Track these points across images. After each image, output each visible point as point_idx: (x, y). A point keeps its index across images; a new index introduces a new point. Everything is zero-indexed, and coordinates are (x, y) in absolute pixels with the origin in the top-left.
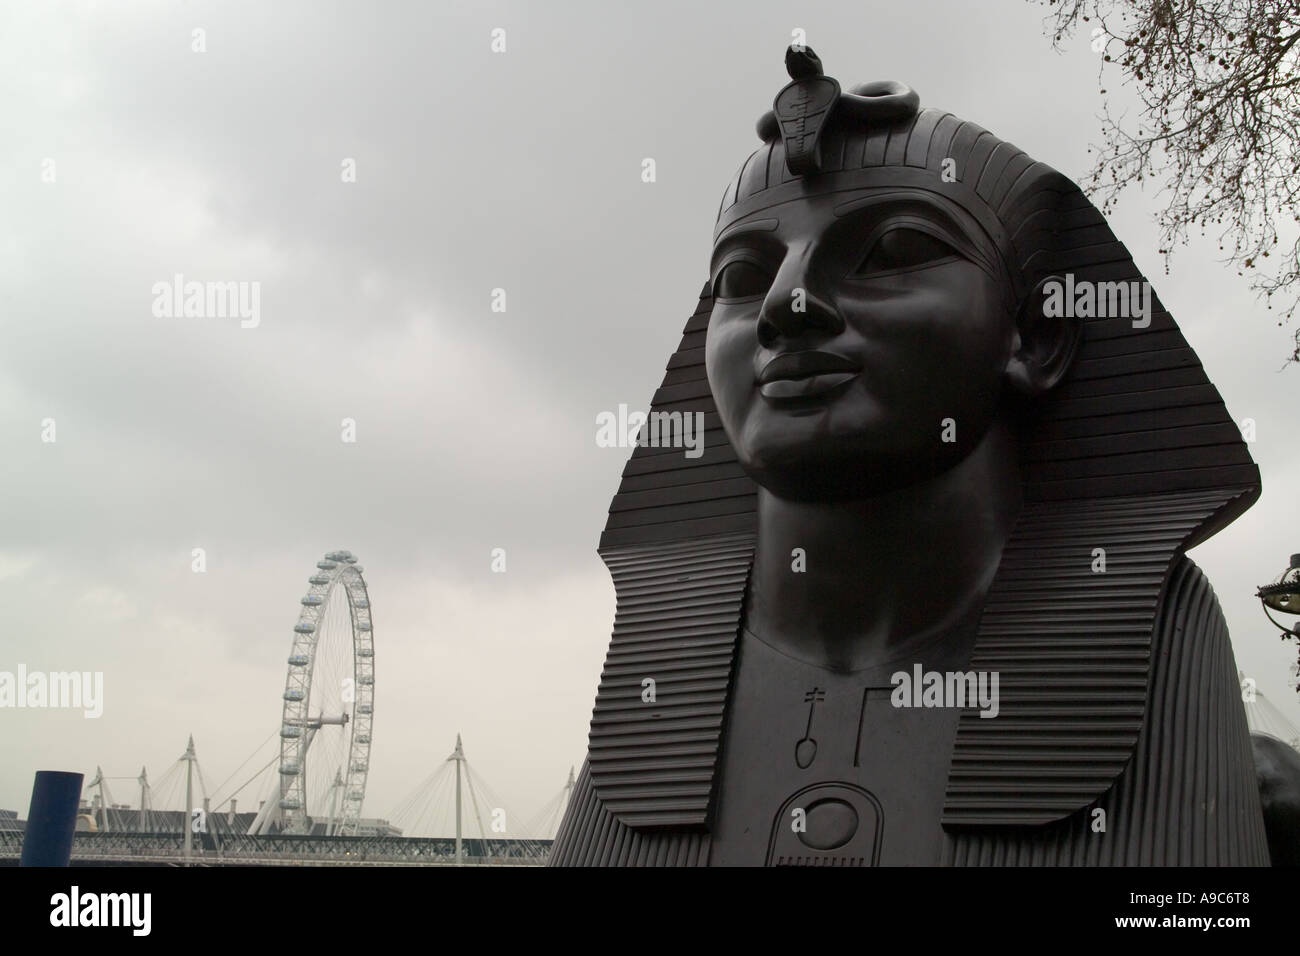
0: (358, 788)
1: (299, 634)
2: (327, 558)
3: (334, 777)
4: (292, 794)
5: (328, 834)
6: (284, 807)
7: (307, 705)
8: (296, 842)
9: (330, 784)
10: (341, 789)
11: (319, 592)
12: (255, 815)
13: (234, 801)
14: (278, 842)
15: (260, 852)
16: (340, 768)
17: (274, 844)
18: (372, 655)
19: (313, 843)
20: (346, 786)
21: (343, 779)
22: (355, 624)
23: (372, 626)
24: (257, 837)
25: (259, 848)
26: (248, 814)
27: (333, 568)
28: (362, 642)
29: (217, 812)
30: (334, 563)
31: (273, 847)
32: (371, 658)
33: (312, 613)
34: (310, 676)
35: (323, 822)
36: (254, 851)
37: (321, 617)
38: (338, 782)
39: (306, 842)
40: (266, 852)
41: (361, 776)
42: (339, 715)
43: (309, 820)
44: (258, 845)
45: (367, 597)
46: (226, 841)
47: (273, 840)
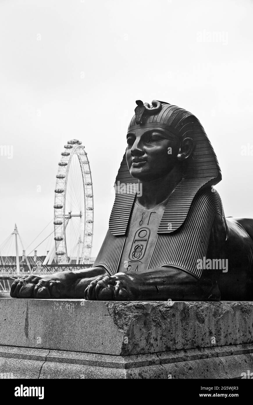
0: (89, 243)
1: (59, 179)
2: (69, 143)
3: (78, 239)
4: (61, 249)
5: (77, 263)
6: (57, 254)
7: (64, 209)
8: (64, 268)
9: (77, 242)
10: (82, 244)
11: (66, 160)
12: (45, 257)
13: (36, 251)
14: (56, 268)
15: (48, 272)
16: (80, 236)
17: (54, 268)
18: (91, 185)
19: (71, 268)
20: (83, 243)
21: (82, 241)
22: (83, 171)
23: (90, 172)
24: (47, 265)
25: (48, 270)
26: (42, 257)
27: (71, 147)
28: (87, 179)
29: (29, 256)
30: (71, 145)
31: (54, 270)
32: (91, 186)
33: (64, 168)
34: (65, 197)
35: (75, 259)
36: (46, 271)
37: (67, 171)
38: (80, 242)
39: (68, 267)
40: (51, 272)
41: (90, 237)
42: (79, 213)
43: (69, 259)
44: (47, 269)
45: (87, 159)
46: (34, 268)
47: (54, 267)
